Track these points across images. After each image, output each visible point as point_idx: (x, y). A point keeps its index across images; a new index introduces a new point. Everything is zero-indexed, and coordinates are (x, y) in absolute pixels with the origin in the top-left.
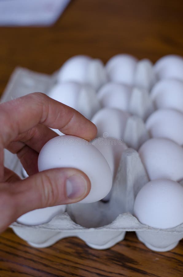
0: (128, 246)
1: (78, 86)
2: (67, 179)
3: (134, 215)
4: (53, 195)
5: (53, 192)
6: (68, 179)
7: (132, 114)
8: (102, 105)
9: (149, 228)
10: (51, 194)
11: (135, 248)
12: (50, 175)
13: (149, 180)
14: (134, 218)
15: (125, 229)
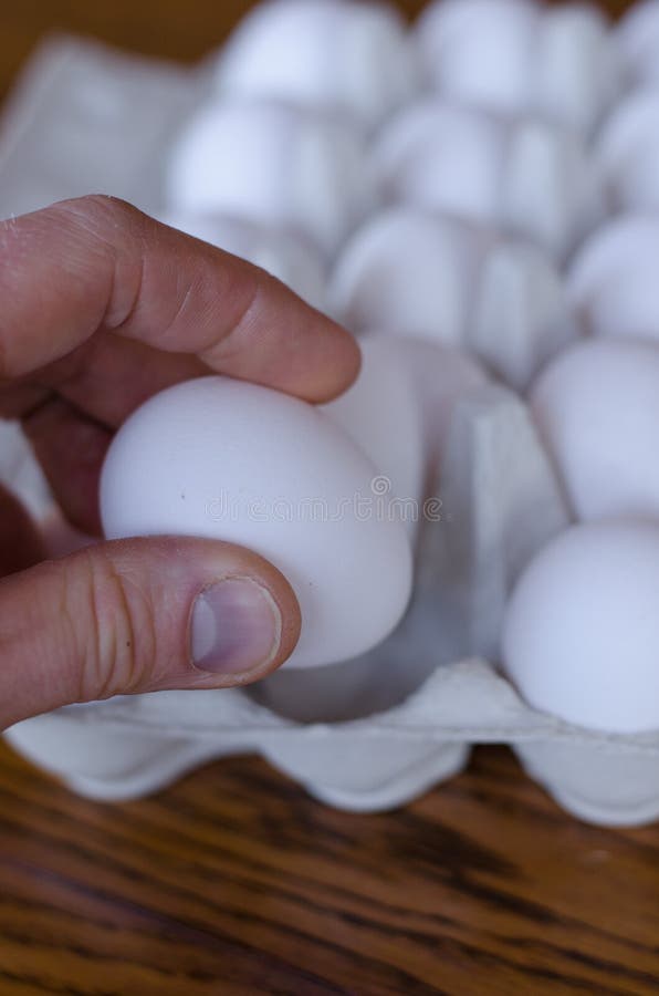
0: (481, 797)
1: (292, 112)
2: (198, 589)
3: (501, 671)
4: (133, 655)
5: (132, 644)
6: (203, 591)
7: (510, 233)
8: (390, 196)
9: (563, 727)
10: (123, 653)
11: (508, 808)
12: (125, 566)
13: (573, 518)
14: (501, 684)
15: (457, 729)
